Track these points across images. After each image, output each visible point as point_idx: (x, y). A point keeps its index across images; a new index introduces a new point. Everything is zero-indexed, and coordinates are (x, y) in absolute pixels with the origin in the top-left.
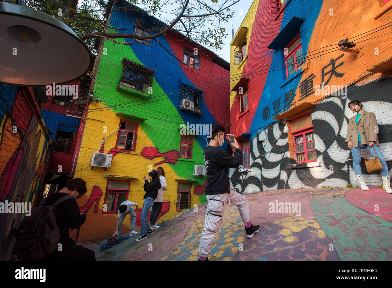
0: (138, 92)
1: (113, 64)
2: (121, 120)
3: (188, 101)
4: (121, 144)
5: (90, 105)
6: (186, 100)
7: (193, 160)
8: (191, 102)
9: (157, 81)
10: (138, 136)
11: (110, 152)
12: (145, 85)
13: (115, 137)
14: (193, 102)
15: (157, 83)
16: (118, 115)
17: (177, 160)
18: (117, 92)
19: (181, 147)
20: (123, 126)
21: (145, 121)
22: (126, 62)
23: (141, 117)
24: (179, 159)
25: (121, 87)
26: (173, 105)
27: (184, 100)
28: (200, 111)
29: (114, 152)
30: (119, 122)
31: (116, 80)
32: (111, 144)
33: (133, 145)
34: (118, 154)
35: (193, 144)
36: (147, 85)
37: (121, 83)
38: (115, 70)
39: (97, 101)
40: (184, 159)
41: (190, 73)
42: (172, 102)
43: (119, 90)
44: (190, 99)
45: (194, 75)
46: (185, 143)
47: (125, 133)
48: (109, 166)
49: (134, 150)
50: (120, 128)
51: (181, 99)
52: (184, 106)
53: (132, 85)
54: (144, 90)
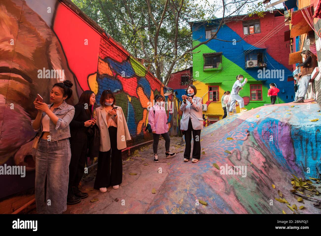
0: (215, 69)
1: (199, 59)
2: (209, 86)
3: (251, 61)
4: (211, 99)
5: (193, 83)
6: (250, 61)
7: (263, 101)
8: (254, 61)
9: (226, 57)
10: (219, 93)
11: (206, 103)
12: (217, 63)
13: (208, 96)
14: (256, 61)
15: (226, 58)
16: (206, 84)
17: (249, 102)
18: (204, 73)
19: (251, 94)
20: (210, 89)
21: (222, 83)
22: (205, 55)
23: (218, 82)
24: (250, 101)
25: (205, 70)
26: (240, 68)
27: (248, 62)
28: (264, 65)
29: (208, 103)
30: (208, 88)
31: (202, 67)
32: (206, 99)
33: (217, 98)
34: (211, 104)
35: (262, 90)
36: (219, 63)
37: (204, 67)
38: (200, 62)
39: (195, 81)
40: (255, 101)
41: (251, 39)
42: (239, 66)
43: (204, 71)
44: (253, 60)
45: (256, 38)
46: (254, 90)
47: (212, 93)
48: (206, 110)
49: (219, 101)
50: (209, 90)
51: (246, 61)
52: (248, 66)
53: (211, 66)
54: (217, 66)
